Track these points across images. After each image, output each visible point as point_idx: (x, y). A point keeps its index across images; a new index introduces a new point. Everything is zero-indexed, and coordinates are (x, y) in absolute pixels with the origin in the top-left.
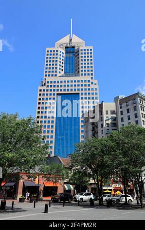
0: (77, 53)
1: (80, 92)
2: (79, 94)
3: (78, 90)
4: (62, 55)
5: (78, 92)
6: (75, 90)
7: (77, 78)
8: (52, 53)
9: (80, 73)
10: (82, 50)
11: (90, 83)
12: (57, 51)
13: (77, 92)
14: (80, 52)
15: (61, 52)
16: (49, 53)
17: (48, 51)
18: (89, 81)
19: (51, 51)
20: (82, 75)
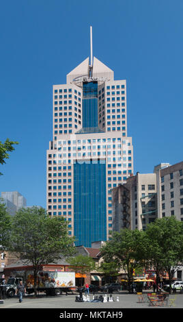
0: (102, 94)
1: (107, 157)
2: (105, 159)
3: (104, 153)
4: (78, 96)
6: (99, 153)
7: (101, 136)
8: (63, 94)
10: (108, 88)
11: (121, 143)
12: (70, 90)
13: (102, 156)
14: (106, 91)
15: (76, 91)
16: (58, 94)
17: (56, 91)
18: (119, 140)
19: (61, 91)
20: (109, 129)
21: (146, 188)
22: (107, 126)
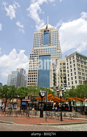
0: (50, 34)
2: (50, 55)
4: (42, 35)
6: (48, 53)
7: (49, 47)
10: (52, 32)
11: (57, 49)
12: (39, 34)
18: (56, 48)
19: (36, 34)
20: (52, 45)
21: (62, 64)
22: (51, 44)
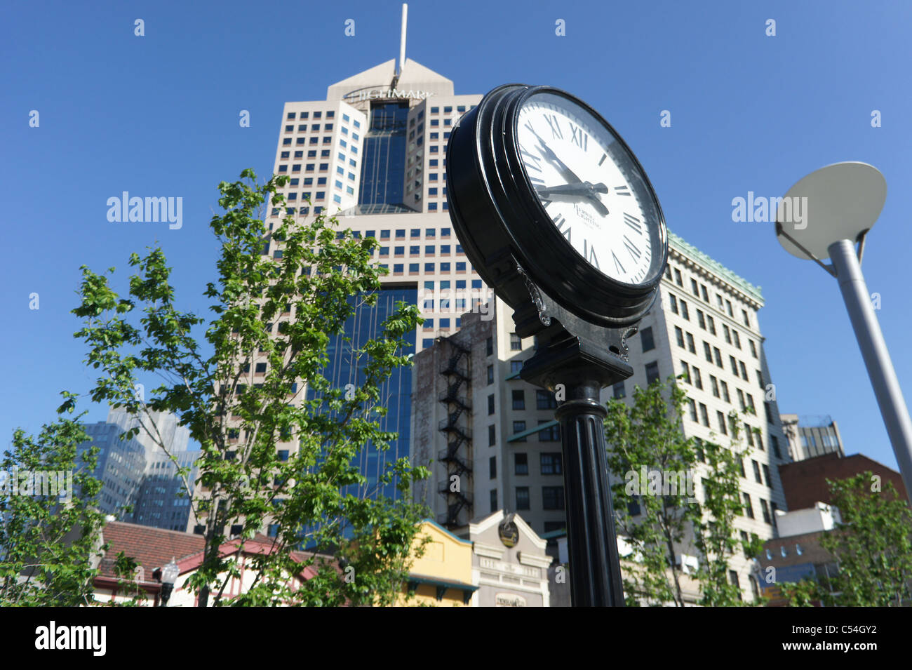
0: (417, 124)
1: (421, 278)
2: (415, 285)
3: (414, 268)
4: (351, 129)
5: (412, 279)
6: (399, 268)
7: (407, 221)
8: (310, 122)
9: (427, 200)
10: (435, 110)
12: (331, 115)
13: (406, 277)
14: (429, 117)
15: (346, 118)
16: (297, 123)
17: (292, 116)
19: (304, 115)
20: (434, 208)
